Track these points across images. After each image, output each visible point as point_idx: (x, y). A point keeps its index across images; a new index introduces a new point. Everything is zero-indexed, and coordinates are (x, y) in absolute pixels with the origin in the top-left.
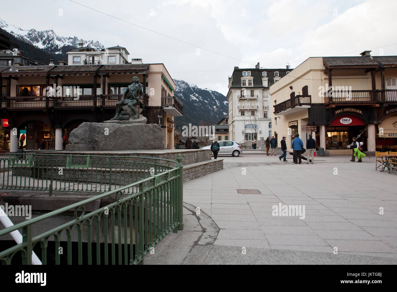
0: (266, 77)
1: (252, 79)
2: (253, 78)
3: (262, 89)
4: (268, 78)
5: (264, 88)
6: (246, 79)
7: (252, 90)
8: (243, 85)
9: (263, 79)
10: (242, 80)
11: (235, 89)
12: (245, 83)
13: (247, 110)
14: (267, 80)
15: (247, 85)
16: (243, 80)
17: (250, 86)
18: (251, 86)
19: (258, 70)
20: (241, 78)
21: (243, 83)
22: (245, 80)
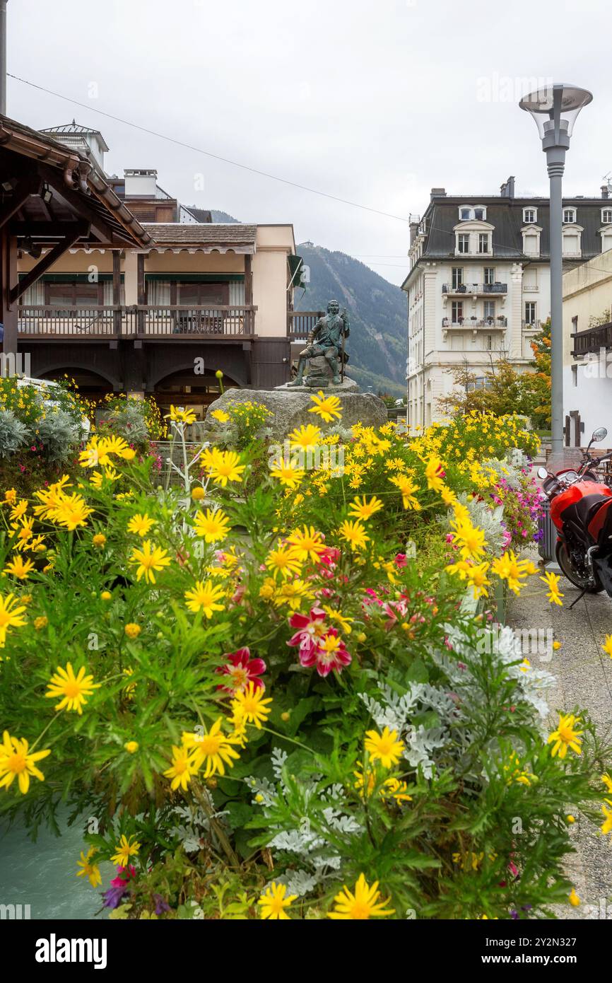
0: (535, 224)
1: (491, 233)
2: (493, 228)
3: (521, 264)
4: (541, 229)
5: (527, 263)
6: (471, 233)
7: (489, 266)
8: (461, 250)
9: (526, 231)
10: (457, 233)
11: (434, 264)
12: (467, 244)
13: (471, 331)
14: (539, 235)
15: (474, 251)
16: (461, 236)
17: (483, 255)
18: (486, 255)
19: (509, 201)
20: (456, 228)
21: (461, 244)
22: (467, 236)
